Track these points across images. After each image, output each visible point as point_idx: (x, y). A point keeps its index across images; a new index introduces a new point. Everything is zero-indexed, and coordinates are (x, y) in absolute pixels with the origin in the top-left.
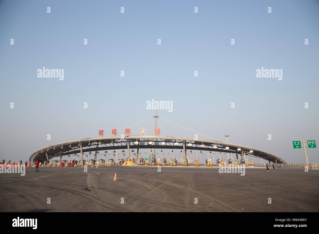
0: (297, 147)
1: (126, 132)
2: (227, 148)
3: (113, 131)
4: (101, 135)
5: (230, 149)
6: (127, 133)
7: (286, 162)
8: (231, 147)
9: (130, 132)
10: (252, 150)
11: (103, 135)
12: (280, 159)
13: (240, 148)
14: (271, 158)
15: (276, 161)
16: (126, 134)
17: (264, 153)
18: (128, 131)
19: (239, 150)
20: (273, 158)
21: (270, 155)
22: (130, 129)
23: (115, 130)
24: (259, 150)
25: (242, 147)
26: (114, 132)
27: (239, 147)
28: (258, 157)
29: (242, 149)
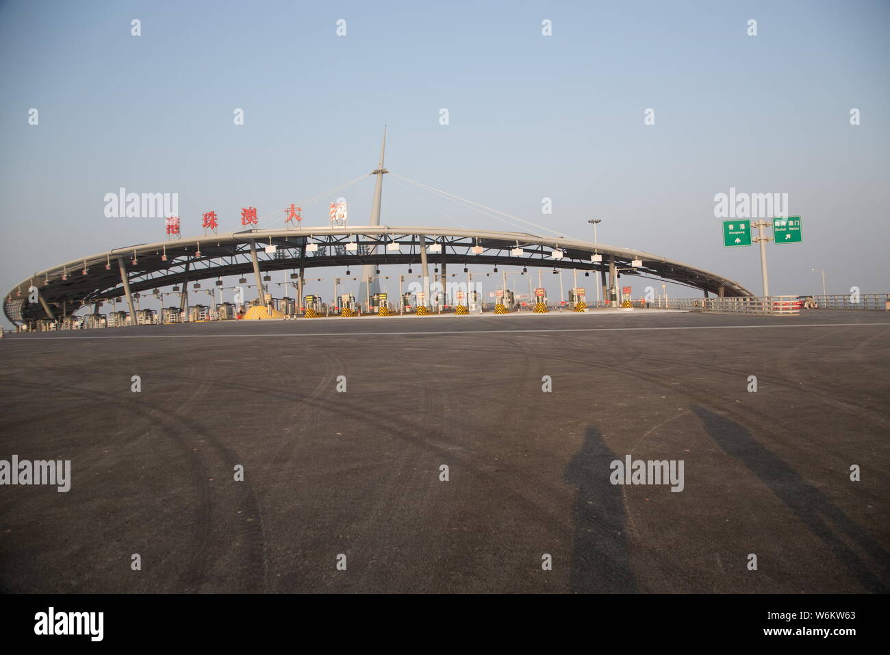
0: (738, 240)
1: (243, 219)
2: (557, 255)
3: (206, 219)
4: (173, 232)
5: (565, 255)
6: (247, 222)
7: (753, 294)
8: (571, 252)
9: (256, 218)
10: (640, 258)
11: (179, 232)
12: (734, 285)
13: (598, 254)
14: (708, 283)
15: (722, 290)
16: (244, 223)
17: (680, 266)
18: (249, 215)
19: (597, 259)
20: (711, 281)
21: (700, 272)
22: (255, 210)
23: (212, 214)
24: (664, 260)
25: (604, 251)
26: (210, 220)
27: (596, 251)
28: (669, 280)
29: (607, 256)
